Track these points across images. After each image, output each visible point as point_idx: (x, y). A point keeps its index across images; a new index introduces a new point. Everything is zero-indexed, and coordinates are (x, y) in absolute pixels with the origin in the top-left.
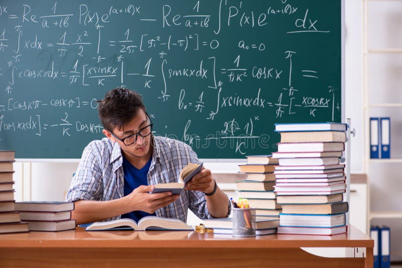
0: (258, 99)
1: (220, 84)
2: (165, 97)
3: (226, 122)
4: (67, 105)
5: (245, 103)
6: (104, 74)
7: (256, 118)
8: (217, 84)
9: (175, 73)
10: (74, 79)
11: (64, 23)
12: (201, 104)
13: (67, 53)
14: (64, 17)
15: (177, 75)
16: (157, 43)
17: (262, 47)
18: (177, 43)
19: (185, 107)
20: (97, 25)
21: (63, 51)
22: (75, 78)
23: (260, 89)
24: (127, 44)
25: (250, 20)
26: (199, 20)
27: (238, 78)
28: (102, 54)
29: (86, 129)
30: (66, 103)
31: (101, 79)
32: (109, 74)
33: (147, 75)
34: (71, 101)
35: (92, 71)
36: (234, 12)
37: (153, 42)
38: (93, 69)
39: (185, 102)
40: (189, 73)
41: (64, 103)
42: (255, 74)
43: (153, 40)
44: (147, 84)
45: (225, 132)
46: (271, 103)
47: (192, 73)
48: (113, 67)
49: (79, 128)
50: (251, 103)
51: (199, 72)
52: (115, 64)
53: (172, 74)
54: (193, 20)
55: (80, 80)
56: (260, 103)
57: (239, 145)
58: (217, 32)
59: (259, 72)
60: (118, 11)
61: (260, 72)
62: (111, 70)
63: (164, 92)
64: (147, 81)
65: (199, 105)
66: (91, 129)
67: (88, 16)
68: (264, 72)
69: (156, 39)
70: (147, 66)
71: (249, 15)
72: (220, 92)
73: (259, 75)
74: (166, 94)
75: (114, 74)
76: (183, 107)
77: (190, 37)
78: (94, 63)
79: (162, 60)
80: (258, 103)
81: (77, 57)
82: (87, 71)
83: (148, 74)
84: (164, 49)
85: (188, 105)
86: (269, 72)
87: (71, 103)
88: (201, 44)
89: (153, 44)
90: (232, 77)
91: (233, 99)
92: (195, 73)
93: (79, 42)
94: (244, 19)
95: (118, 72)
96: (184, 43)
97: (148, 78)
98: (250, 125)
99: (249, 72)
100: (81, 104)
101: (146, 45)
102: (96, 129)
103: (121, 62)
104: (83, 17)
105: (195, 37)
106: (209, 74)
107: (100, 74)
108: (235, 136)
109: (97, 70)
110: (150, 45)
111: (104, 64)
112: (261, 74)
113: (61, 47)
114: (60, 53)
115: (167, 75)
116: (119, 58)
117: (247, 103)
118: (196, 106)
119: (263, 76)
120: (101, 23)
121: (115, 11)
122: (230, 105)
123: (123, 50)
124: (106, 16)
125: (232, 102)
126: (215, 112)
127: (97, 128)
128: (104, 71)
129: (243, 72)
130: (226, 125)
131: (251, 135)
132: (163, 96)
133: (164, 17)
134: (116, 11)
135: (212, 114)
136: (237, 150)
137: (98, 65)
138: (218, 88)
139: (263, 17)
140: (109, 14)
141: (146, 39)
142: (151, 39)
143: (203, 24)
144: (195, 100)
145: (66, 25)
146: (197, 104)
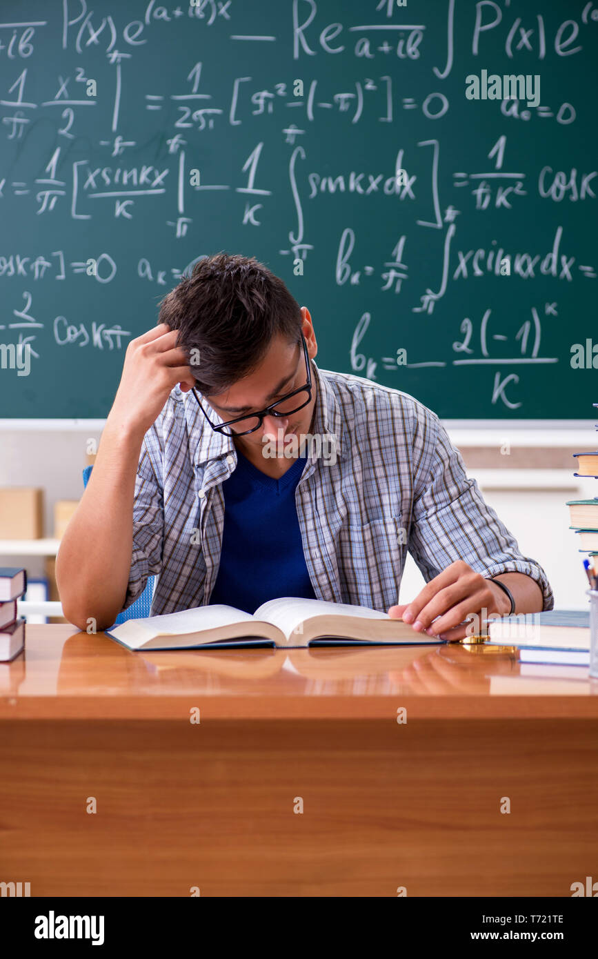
0: (554, 256)
1: (451, 214)
2: (300, 251)
3: (467, 321)
4: (31, 273)
5: (518, 268)
6: (130, 186)
7: (550, 309)
8: (443, 215)
9: (327, 185)
10: (47, 201)
11: (22, 46)
12: (398, 270)
13: (29, 129)
14: (21, 31)
15: (332, 188)
16: (277, 101)
17: (567, 115)
18: (331, 101)
19: (355, 279)
20: (112, 52)
21: (18, 125)
22: (51, 197)
23: (559, 232)
24: (195, 105)
25: (534, 40)
26: (394, 37)
27: (501, 200)
28: (124, 132)
29: (81, 338)
30: (26, 266)
31: (122, 199)
32: (146, 186)
33: (250, 189)
34: (42, 262)
35: (99, 179)
36: (488, 15)
37: (267, 99)
38: (100, 174)
39: (355, 263)
40: (365, 184)
41: (21, 268)
42: (547, 188)
43: (265, 94)
44: (249, 215)
45: (464, 347)
46: (589, 268)
47: (374, 185)
48: (156, 168)
49: (63, 336)
50: (537, 268)
51: (393, 184)
52: (163, 160)
53: (318, 187)
54: (376, 39)
55: (64, 202)
56: (560, 268)
57: (501, 381)
58: (442, 72)
59: (557, 181)
60: (170, 14)
61: (559, 183)
62: (151, 176)
63: (296, 237)
64: (251, 207)
65: (393, 274)
66: (97, 338)
67: (86, 30)
68: (573, 182)
69: (274, 91)
70: (251, 166)
71: (530, 24)
72: (453, 239)
73: (558, 190)
74: (302, 243)
75: (158, 187)
76: (349, 279)
77: (369, 86)
78: (103, 158)
79: (291, 148)
80: (554, 268)
81: (57, 141)
82: (83, 178)
83: (255, 187)
84: (298, 117)
85: (363, 272)
86: (585, 182)
87: (40, 267)
88: (398, 105)
89: (266, 105)
90: (484, 196)
91: (487, 256)
92: (381, 185)
93: (62, 97)
94: (518, 37)
95: (171, 182)
96: (353, 103)
97: (253, 199)
98: (531, 330)
99: (530, 184)
100: (69, 270)
101: (246, 106)
102: (108, 338)
103: (177, 155)
104: (73, 31)
105: (381, 85)
106: (421, 187)
107: (120, 187)
108: (491, 357)
109: (111, 176)
110: (257, 107)
111: (131, 159)
112: (563, 188)
113: (12, 111)
114: (9, 128)
115: (304, 189)
116: (173, 144)
117: (525, 267)
118: (385, 276)
119: (569, 192)
120: (121, 45)
121: (160, 13)
122: (478, 272)
123: (185, 122)
124: (136, 28)
125: (482, 264)
126: (436, 291)
127: (114, 337)
128: (130, 179)
129: (512, 182)
130: (467, 326)
131: (535, 352)
132: (295, 249)
133: (298, 31)
134: (164, 14)
135: (429, 299)
136: (495, 396)
137: (114, 163)
138: (446, 225)
139: (569, 31)
140: (144, 21)
141: (247, 92)
142: (261, 91)
143: (404, 51)
144: (382, 259)
145: (26, 50)
146: (388, 270)
